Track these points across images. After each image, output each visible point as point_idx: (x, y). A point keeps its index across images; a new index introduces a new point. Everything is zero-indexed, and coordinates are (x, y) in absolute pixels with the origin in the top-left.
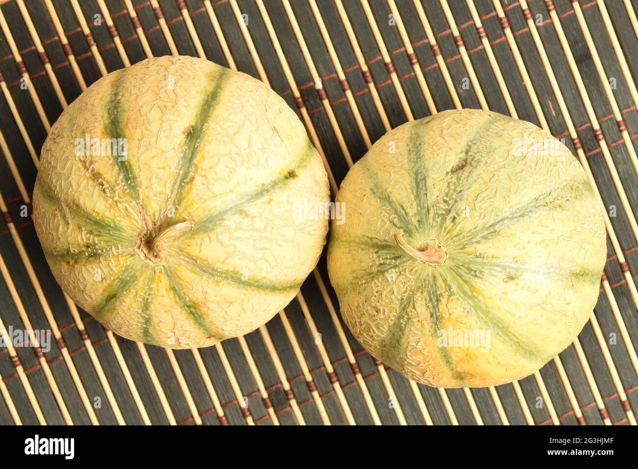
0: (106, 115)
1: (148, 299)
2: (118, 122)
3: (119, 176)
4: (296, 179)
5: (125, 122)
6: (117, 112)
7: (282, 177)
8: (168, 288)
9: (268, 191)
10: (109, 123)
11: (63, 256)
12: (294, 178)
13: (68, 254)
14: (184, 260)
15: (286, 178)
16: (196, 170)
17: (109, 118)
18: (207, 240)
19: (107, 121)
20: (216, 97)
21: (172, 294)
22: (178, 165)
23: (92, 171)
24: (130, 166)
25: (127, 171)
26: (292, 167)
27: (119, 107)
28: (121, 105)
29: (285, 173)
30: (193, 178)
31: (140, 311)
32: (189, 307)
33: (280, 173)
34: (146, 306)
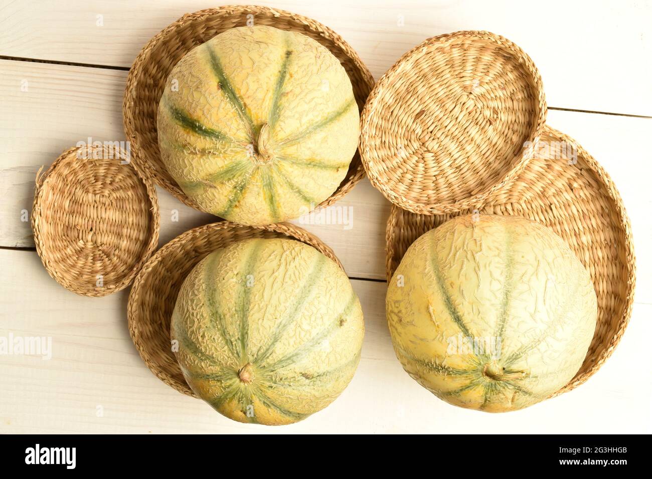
0: (177, 121)
1: (287, 181)
2: (185, 118)
3: (212, 140)
4: (293, 53)
5: (189, 114)
6: (180, 114)
7: (284, 59)
8: (291, 165)
9: (285, 72)
10: (182, 123)
11: (231, 206)
12: (291, 54)
13: (231, 202)
14: (283, 144)
15: (287, 57)
16: (242, 99)
17: (180, 121)
18: (282, 124)
19: (181, 124)
20: (215, 58)
21: (295, 166)
22: (232, 105)
23: (199, 151)
24: (212, 130)
25: (213, 133)
26: (285, 50)
27: (179, 111)
28: (178, 110)
29: (285, 56)
30: (245, 104)
31: (291, 191)
32: (310, 164)
33: (282, 59)
34: (291, 186)
